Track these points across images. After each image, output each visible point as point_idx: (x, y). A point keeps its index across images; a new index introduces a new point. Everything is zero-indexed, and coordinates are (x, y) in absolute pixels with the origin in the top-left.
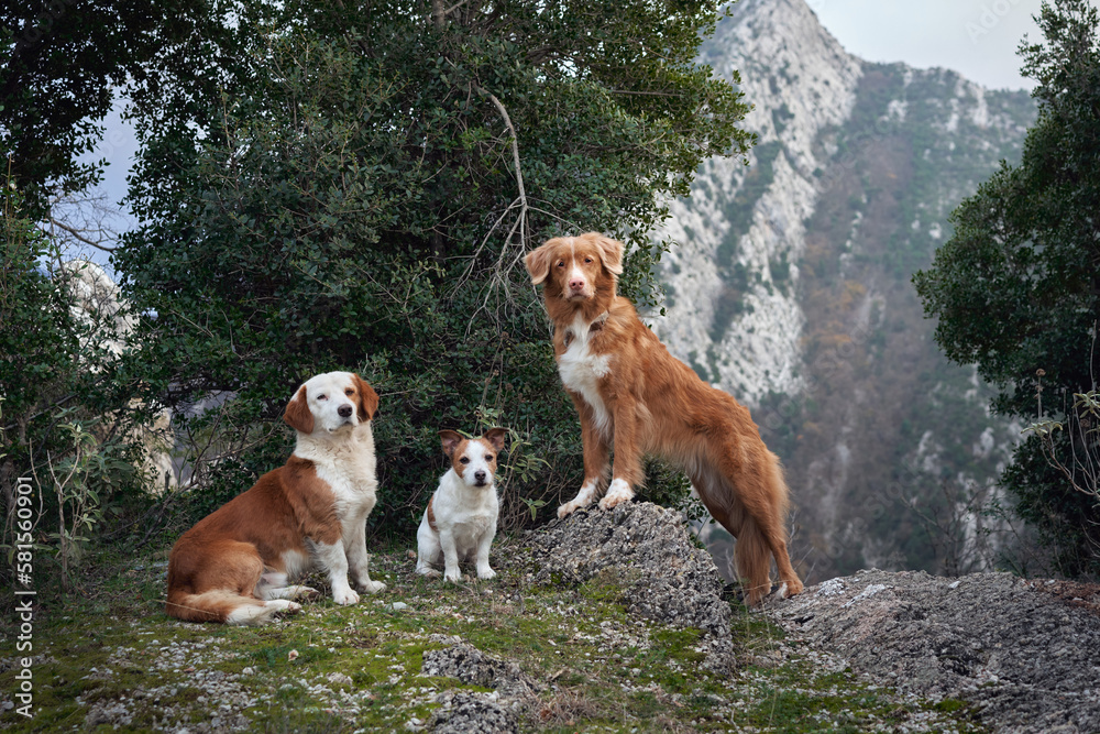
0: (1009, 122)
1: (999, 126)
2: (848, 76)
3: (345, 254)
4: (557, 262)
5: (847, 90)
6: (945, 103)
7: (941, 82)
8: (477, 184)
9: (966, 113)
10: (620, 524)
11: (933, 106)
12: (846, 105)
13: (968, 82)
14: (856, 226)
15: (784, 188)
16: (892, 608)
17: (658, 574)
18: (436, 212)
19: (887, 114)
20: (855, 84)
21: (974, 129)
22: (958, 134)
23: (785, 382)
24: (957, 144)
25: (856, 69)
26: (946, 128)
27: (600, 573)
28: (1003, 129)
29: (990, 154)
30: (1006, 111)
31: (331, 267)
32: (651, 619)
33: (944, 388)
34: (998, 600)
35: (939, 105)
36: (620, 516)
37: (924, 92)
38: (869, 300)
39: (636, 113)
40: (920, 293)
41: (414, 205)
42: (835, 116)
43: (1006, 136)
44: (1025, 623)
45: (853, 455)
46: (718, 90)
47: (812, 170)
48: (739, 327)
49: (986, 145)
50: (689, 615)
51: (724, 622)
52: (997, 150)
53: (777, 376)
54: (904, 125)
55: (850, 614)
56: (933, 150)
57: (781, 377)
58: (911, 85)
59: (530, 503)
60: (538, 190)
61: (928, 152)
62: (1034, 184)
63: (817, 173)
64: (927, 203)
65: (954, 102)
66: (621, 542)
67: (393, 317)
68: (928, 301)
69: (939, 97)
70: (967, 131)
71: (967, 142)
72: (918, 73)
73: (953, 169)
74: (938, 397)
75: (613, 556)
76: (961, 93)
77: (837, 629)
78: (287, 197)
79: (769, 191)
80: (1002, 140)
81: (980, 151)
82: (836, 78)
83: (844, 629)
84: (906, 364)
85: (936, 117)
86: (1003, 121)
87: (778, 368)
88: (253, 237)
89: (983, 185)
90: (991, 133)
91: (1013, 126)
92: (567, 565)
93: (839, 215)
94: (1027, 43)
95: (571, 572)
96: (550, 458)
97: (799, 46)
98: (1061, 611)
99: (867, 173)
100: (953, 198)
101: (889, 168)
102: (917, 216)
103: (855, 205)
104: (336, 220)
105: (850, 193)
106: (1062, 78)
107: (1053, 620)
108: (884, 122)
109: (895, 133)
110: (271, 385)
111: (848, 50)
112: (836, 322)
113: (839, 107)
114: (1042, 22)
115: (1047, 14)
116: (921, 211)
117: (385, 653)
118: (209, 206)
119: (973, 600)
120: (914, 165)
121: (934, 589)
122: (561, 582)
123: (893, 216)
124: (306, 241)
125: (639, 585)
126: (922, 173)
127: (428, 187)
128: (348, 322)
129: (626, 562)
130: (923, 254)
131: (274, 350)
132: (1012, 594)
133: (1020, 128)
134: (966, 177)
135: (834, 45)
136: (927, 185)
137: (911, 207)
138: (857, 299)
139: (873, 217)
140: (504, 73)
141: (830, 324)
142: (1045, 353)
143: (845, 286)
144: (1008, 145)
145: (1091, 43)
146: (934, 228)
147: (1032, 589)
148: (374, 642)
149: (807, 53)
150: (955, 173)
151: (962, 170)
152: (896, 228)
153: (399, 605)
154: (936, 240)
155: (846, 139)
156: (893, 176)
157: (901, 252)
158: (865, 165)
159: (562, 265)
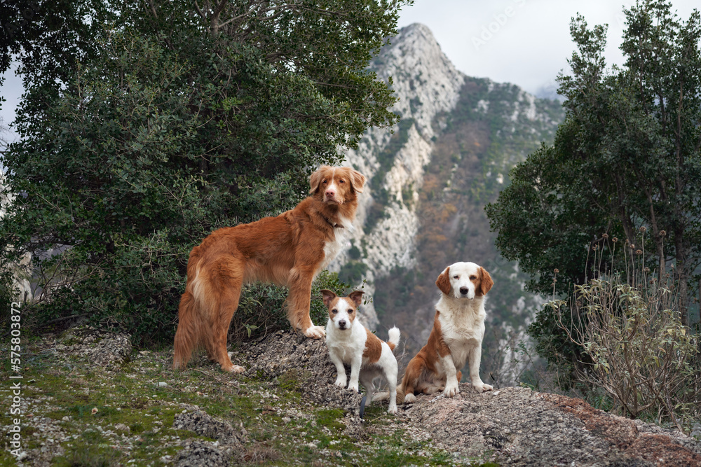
0: (548, 118)
1: (541, 120)
2: (456, 83)
4: (323, 180)
5: (454, 91)
6: (511, 104)
7: (510, 92)
8: (230, 132)
9: (523, 111)
10: (301, 343)
11: (504, 105)
12: (453, 100)
13: (525, 93)
14: (454, 172)
15: (413, 146)
16: (459, 405)
17: (321, 375)
18: (204, 146)
19: (477, 108)
20: (460, 88)
21: (527, 121)
22: (518, 123)
23: (406, 261)
24: (516, 129)
25: (461, 80)
26: (510, 119)
27: (287, 372)
28: (544, 122)
29: (535, 136)
30: (546, 112)
31: (137, 174)
32: (315, 402)
33: (498, 271)
34: (521, 404)
35: (508, 105)
37: (499, 97)
38: (458, 216)
39: (329, 97)
40: (489, 216)
41: (190, 141)
42: (447, 106)
43: (545, 126)
44: (536, 419)
46: (379, 87)
47: (431, 137)
48: (381, 226)
49: (533, 131)
50: (338, 401)
51: (358, 407)
52: (539, 134)
53: (401, 257)
54: (486, 115)
55: (434, 406)
56: (502, 131)
57: (404, 257)
58: (492, 92)
59: (248, 326)
61: (499, 132)
62: (560, 158)
63: (434, 139)
64: (496, 162)
65: (516, 104)
66: (301, 355)
67: (173, 208)
68: (493, 222)
69: (508, 100)
70: (523, 122)
71: (522, 128)
72: (497, 85)
73: (512, 143)
74: (494, 276)
75: (295, 362)
76: (521, 99)
77: (426, 415)
78: (113, 130)
79: (404, 147)
80: (543, 129)
81: (529, 134)
82: (449, 84)
83: (430, 416)
84: (477, 256)
85: (505, 112)
86: (544, 118)
87: (402, 252)
88: (90, 152)
89: (530, 155)
90: (537, 124)
91: (550, 121)
92: (267, 366)
93: (444, 165)
94: (562, 75)
95: (269, 370)
96: (262, 300)
97: (429, 63)
98: (558, 414)
99: (463, 141)
100: (512, 160)
101: (476, 140)
102: (490, 169)
103: (454, 160)
104: (142, 146)
105: (452, 152)
106: (581, 97)
107: (553, 419)
108: (475, 112)
109: (481, 119)
110: (95, 244)
111: (457, 68)
112: (438, 228)
113: (449, 101)
114: (572, 63)
115: (576, 58)
116: (492, 166)
117: (152, 413)
118: (65, 131)
119: (507, 403)
120: (490, 139)
121: (484, 395)
122: (263, 376)
123: (476, 168)
124: (123, 157)
125: (309, 381)
126: (495, 144)
127: (200, 131)
128: (145, 208)
129: (303, 367)
130: (492, 192)
131: (97, 222)
132: (530, 401)
133: (554, 123)
134: (520, 149)
135: (449, 64)
136: (497, 152)
137: (487, 164)
138: (452, 215)
139: (464, 167)
140: (251, 66)
141: (434, 229)
142: (559, 257)
143: (445, 207)
144: (546, 132)
145: (600, 78)
146: (499, 177)
147: (542, 399)
148: (145, 406)
149: (433, 67)
150: (514, 146)
151: (518, 144)
152: (477, 175)
153: (163, 384)
154: (500, 185)
155: (452, 120)
156: (477, 144)
157: (479, 190)
158: (462, 137)
159: (325, 182)
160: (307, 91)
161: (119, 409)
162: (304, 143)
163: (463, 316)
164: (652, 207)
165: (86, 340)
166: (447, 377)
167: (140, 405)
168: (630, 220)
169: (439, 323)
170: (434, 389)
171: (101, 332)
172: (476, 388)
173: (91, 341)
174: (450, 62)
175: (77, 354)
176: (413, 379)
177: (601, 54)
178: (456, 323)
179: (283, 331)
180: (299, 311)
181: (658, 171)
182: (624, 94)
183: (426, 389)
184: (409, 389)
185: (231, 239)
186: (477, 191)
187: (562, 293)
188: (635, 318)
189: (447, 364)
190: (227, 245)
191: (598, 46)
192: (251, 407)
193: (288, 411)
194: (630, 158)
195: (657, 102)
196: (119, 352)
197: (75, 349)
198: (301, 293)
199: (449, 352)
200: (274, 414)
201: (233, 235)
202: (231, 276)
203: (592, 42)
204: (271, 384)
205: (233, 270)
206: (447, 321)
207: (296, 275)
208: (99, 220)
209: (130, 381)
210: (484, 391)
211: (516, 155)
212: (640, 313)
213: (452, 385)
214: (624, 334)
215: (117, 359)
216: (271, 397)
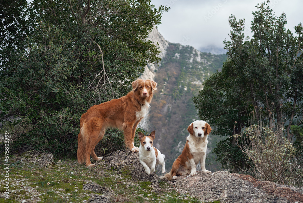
0: (206, 61)
1: (203, 62)
2: (165, 46)
3: (58, 81)
4: (140, 86)
5: (164, 49)
6: (190, 55)
7: (189, 49)
8: (92, 66)
9: (195, 58)
10: (128, 155)
11: (186, 55)
12: (164, 53)
13: (196, 50)
14: (165, 86)
15: (146, 74)
16: (198, 179)
17: (139, 168)
18: (80, 73)
19: (175, 57)
20: (167, 48)
21: (197, 62)
22: (193, 63)
23: (144, 126)
24: (192, 66)
25: (167, 44)
26: (190, 61)
27: (124, 167)
28: (204, 63)
29: (200, 69)
30: (205, 58)
31: (54, 84)
32: (138, 179)
33: (185, 130)
34: (225, 178)
35: (188, 55)
36: (128, 153)
37: (184, 52)
38: (167, 105)
39: (133, 51)
40: (195, 102)
41: (75, 70)
42: (161, 56)
43: (205, 65)
44: (233, 183)
45: (161, 147)
46: (153, 46)
47: (154, 70)
49: (200, 67)
50: (148, 179)
51: (157, 180)
52: (202, 68)
53: (142, 124)
54: (179, 60)
55: (186, 180)
56: (186, 67)
57: (143, 124)
58: (181, 49)
59: (103, 149)
60: (108, 68)
61: (184, 67)
62: (225, 77)
63: (155, 71)
64: (183, 81)
65: (192, 55)
66: (129, 160)
67: (69, 99)
68: (196, 105)
69: (188, 53)
70: (195, 63)
71: (195, 66)
72: (183, 47)
73: (190, 72)
74: (184, 132)
75: (127, 163)
76: (194, 53)
77: (184, 184)
78: (43, 66)
79: (142, 75)
80: (204, 66)
81: (198, 68)
82: (162, 46)
83: (185, 184)
84: (176, 123)
85: (187, 58)
86: (204, 61)
87: (142, 122)
88: (33, 75)
89: (212, 76)
90: (201, 64)
91: (207, 62)
92: (115, 165)
93: (160, 82)
94: (226, 41)
95: (116, 167)
96: (109, 137)
97: (153, 37)
98: (242, 181)
99: (169, 72)
100: (190, 80)
101: (174, 71)
102: (181, 84)
103: (165, 80)
104: (57, 72)
105: (164, 77)
106: (234, 50)
107: (240, 183)
108: (174, 59)
109: (176, 62)
110: (35, 115)
111: (165, 39)
112: (158, 111)
113: (162, 54)
114: (231, 36)
115: (232, 34)
116: (182, 83)
117: (73, 184)
118: (22, 66)
119: (218, 178)
120: (181, 71)
121: (208, 175)
122: (114, 169)
123: (175, 84)
124: (48, 77)
125: (134, 171)
126: (183, 73)
127: (79, 65)
128: (57, 99)
129: (131, 165)
130: (182, 94)
131: (37, 105)
132: (228, 176)
133: (209, 63)
134: (194, 75)
135: (162, 37)
136: (184, 76)
137: (179, 82)
138: (164, 105)
139: (169, 83)
140: (100, 38)
141: (157, 111)
142: (226, 119)
143: (161, 101)
144: (205, 67)
145: (242, 42)
146: (185, 88)
147: (233, 176)
148: (68, 181)
149: (154, 39)
150: (191, 73)
151: (193, 73)
152: (175, 87)
153: (72, 173)
154: (186, 91)
155: (164, 62)
156: (175, 73)
157: (176, 93)
158: (168, 70)
159: (141, 87)
160: (124, 48)
161: (58, 183)
162: (124, 70)
163: (199, 144)
164: (266, 97)
165: (34, 156)
166: (192, 168)
167: (66, 181)
168: (256, 103)
169: (188, 145)
170: (185, 173)
171: (40, 153)
172: (204, 172)
173: (36, 156)
174: (162, 36)
175: (32, 162)
176: (176, 169)
177: (242, 32)
178: (196, 146)
179: (119, 150)
180: (128, 141)
181: (269, 81)
182: (254, 49)
183: (181, 174)
184: (174, 174)
185: (97, 110)
186: (175, 94)
187: (227, 135)
188: (271, 140)
189: (192, 162)
190: (96, 113)
191: (241, 28)
192: (112, 182)
193: (127, 183)
194: (257, 76)
195: (267, 51)
196: (50, 161)
197: (30, 160)
198: (128, 134)
199: (193, 157)
200: (122, 184)
201: (98, 109)
202: (97, 126)
203: (238, 27)
204: (118, 172)
205: (98, 123)
206: (192, 145)
207: (125, 126)
208: (37, 104)
209: (58, 172)
210: (207, 174)
211: (192, 78)
212: (273, 138)
213: (194, 171)
214: (266, 147)
215: (50, 163)
216: (119, 178)
